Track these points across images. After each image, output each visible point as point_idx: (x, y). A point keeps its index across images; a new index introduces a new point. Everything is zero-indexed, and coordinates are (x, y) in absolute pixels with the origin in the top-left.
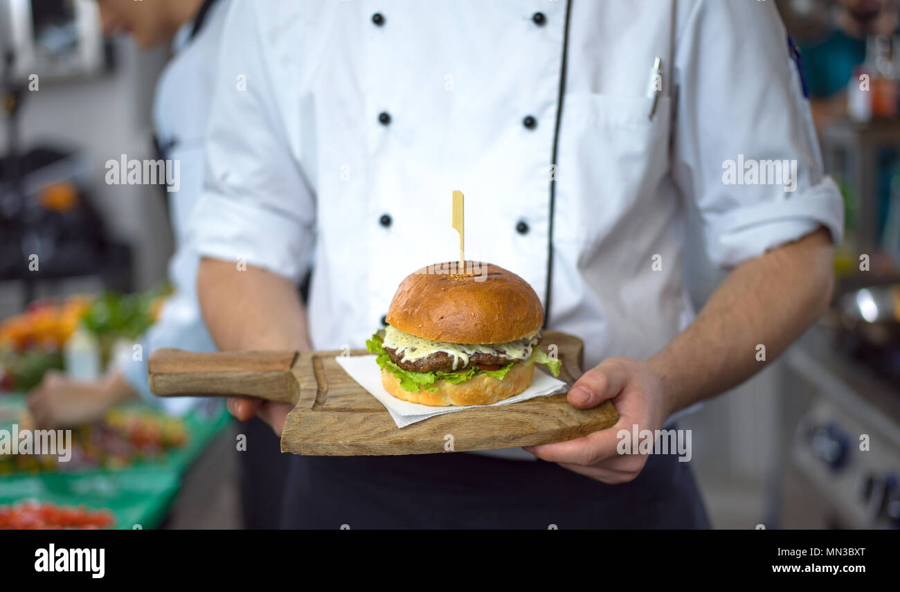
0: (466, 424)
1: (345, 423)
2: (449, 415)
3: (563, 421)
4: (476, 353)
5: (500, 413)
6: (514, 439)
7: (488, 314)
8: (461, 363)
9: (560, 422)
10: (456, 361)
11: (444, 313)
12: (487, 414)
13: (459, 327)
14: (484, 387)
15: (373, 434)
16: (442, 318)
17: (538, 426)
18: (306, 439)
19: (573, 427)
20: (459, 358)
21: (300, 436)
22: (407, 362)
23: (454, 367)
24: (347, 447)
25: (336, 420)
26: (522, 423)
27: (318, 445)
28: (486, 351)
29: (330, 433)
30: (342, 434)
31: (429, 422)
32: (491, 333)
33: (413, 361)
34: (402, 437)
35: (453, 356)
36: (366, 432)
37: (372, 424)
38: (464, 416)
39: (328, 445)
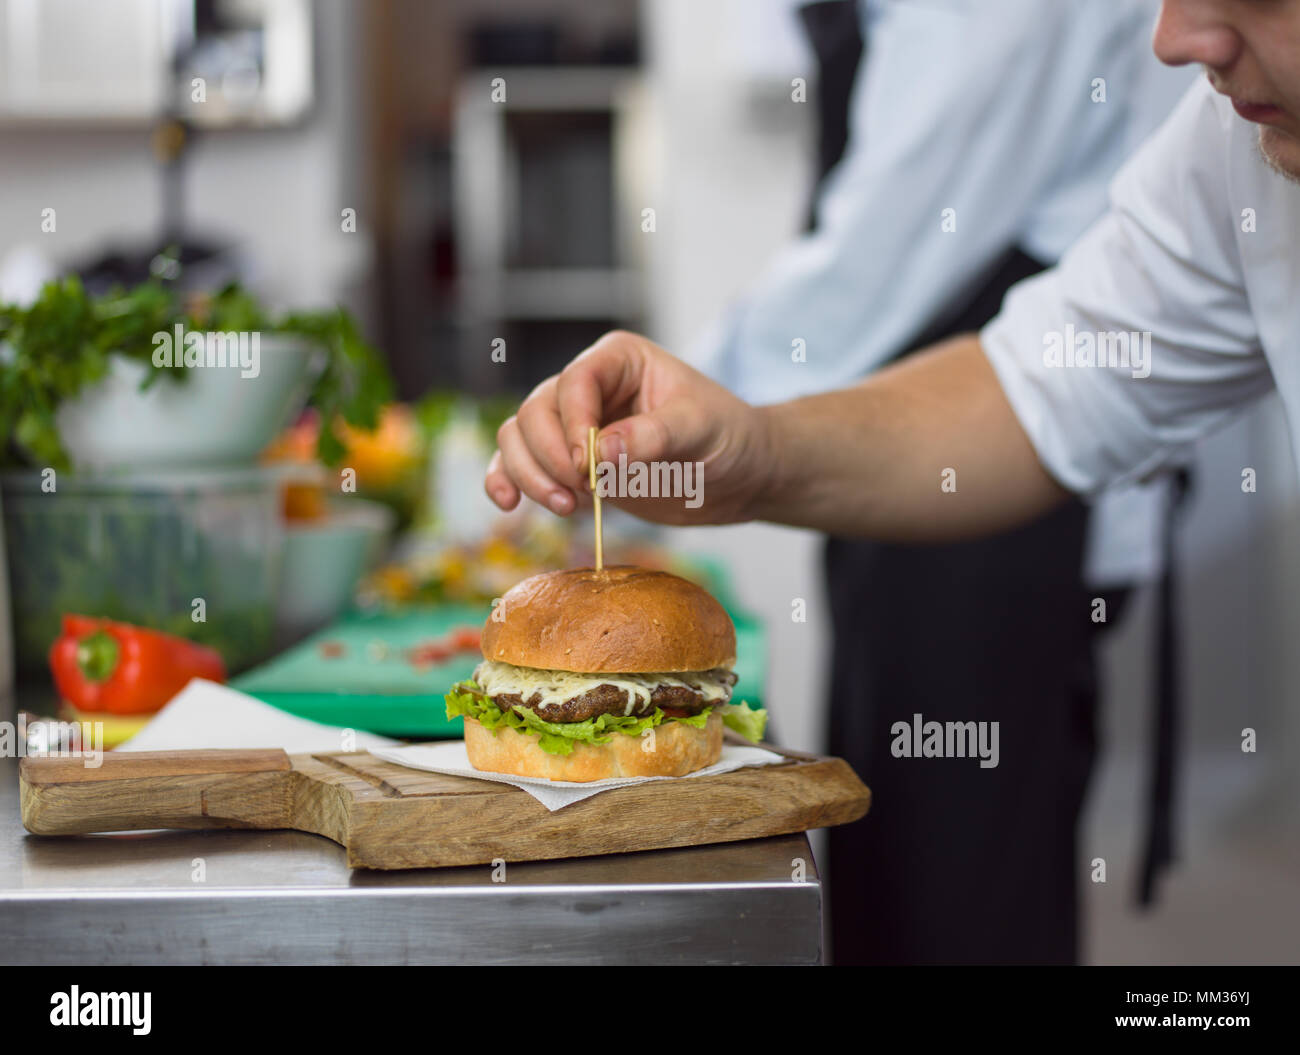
0: (654, 804)
1: (455, 810)
2: (624, 791)
3: (797, 797)
4: (660, 686)
5: (702, 786)
6: (731, 825)
7: (678, 622)
8: (639, 702)
9: (793, 800)
10: (632, 701)
11: (607, 625)
12: (683, 788)
13: (637, 644)
14: (673, 744)
15: (507, 824)
16: (606, 633)
17: (764, 805)
18: (392, 838)
19: (814, 807)
20: (636, 695)
21: (381, 835)
22: (550, 706)
23: (629, 709)
24: (466, 848)
25: (439, 806)
26: (738, 801)
27: (416, 847)
28: (675, 684)
29: (433, 827)
30: (455, 827)
31: (595, 802)
32: (686, 651)
33: (561, 703)
34: (556, 827)
35: (626, 692)
36: (495, 822)
37: (502, 808)
38: (647, 791)
39: (432, 846)
